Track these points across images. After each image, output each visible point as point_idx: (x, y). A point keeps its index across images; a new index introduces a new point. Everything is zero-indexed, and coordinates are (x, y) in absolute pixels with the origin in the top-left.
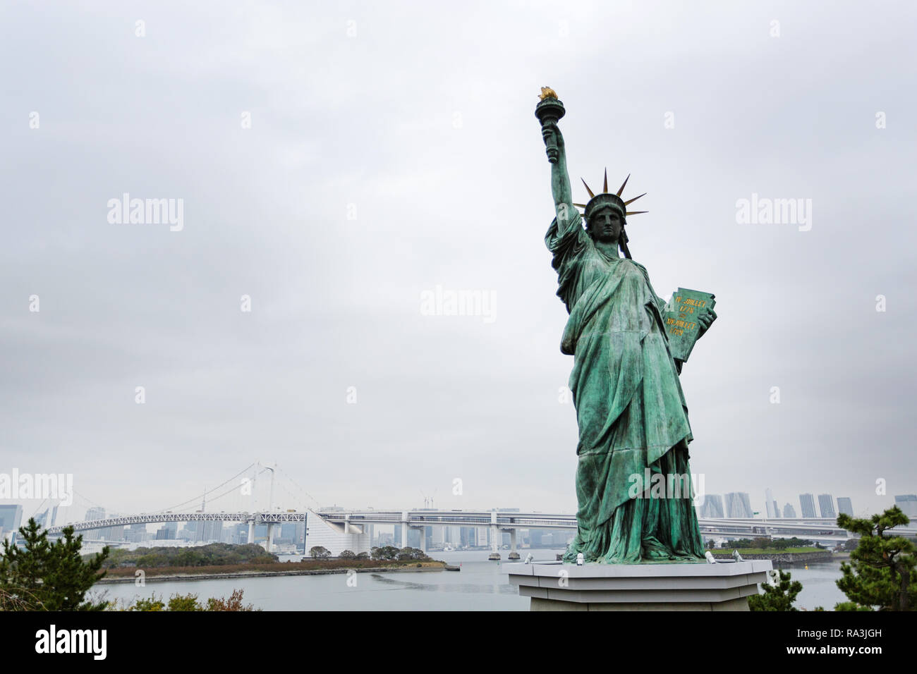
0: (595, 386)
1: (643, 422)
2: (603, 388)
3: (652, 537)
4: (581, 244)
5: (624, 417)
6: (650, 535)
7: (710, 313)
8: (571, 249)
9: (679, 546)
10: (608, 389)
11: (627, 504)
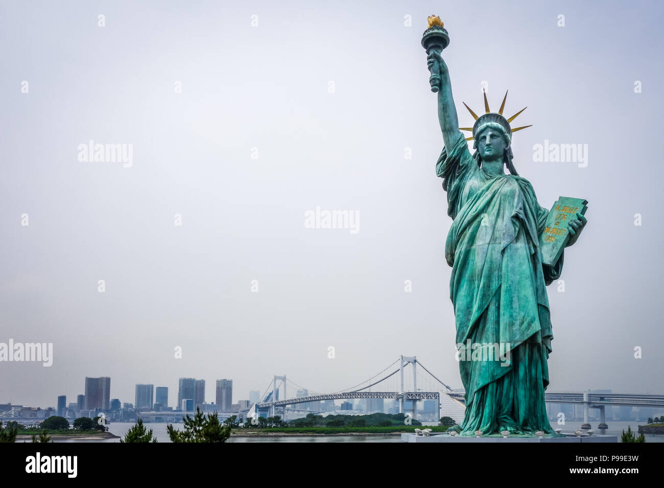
0: (463, 294)
1: (498, 322)
2: (469, 294)
3: (505, 416)
4: (462, 166)
5: (482, 318)
6: (505, 414)
7: (579, 219)
8: (454, 173)
9: (525, 423)
10: (473, 295)
11: (483, 390)
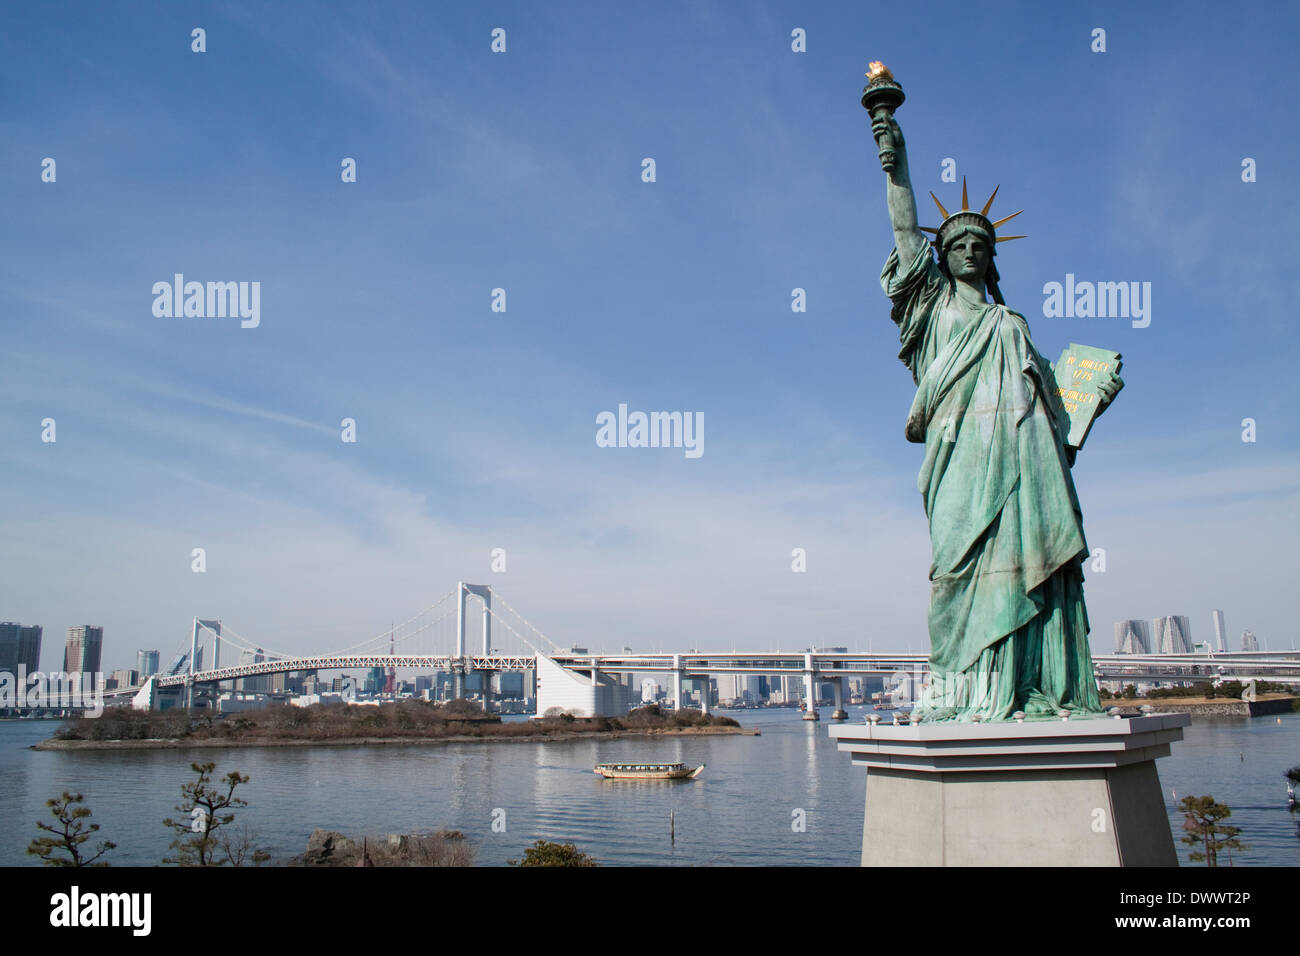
0: (954, 487)
1: (1019, 535)
2: (965, 489)
3: (1030, 688)
4: (933, 287)
6: (1028, 685)
7: (1116, 379)
8: (918, 293)
9: (1066, 697)
10: (971, 490)
11: (996, 646)
